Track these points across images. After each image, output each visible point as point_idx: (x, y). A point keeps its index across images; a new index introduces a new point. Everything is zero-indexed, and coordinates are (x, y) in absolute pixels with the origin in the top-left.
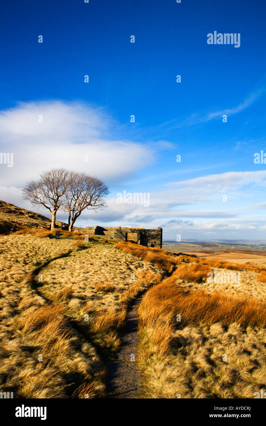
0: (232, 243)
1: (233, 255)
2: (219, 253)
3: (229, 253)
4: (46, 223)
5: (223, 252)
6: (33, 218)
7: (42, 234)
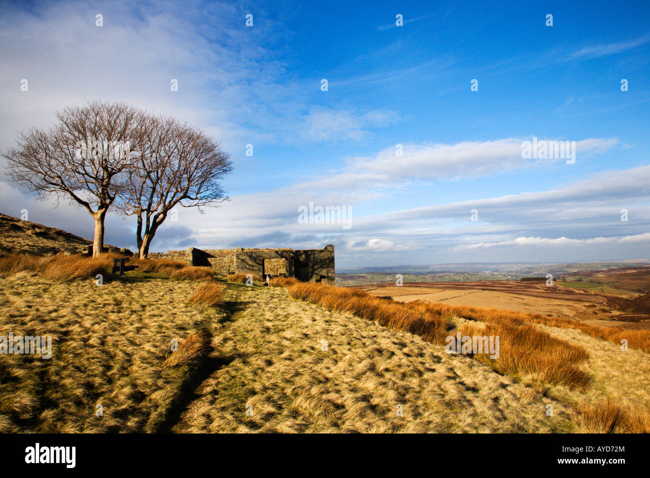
0: (387, 271)
1: (392, 290)
2: (370, 288)
3: (385, 288)
4: (78, 247)
5: (375, 286)
6: (44, 237)
7: (69, 270)
